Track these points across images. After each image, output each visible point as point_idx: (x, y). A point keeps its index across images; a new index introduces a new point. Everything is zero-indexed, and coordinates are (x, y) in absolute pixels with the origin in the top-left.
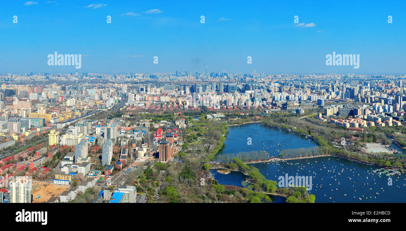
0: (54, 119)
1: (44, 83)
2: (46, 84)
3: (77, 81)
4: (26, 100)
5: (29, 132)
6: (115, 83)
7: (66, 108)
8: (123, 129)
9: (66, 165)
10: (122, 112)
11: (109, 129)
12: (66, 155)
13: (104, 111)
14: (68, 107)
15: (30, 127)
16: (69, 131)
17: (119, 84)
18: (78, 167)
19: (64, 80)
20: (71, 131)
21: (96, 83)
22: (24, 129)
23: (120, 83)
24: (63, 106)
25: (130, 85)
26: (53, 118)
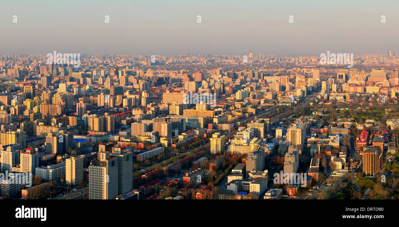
0: (218, 118)
1: (206, 68)
2: (208, 70)
3: (251, 65)
4: (179, 92)
5: (183, 135)
6: (303, 68)
7: (236, 103)
8: (314, 132)
9: (233, 182)
10: (313, 108)
11: (294, 131)
12: (235, 168)
13: (287, 107)
14: (238, 101)
15: (185, 129)
16: (238, 134)
17: (309, 69)
18: (251, 184)
19: (233, 63)
20: (241, 134)
21: (278, 68)
22: (176, 131)
23: (311, 68)
24: (231, 100)
25: (325, 71)
26: (217, 116)
